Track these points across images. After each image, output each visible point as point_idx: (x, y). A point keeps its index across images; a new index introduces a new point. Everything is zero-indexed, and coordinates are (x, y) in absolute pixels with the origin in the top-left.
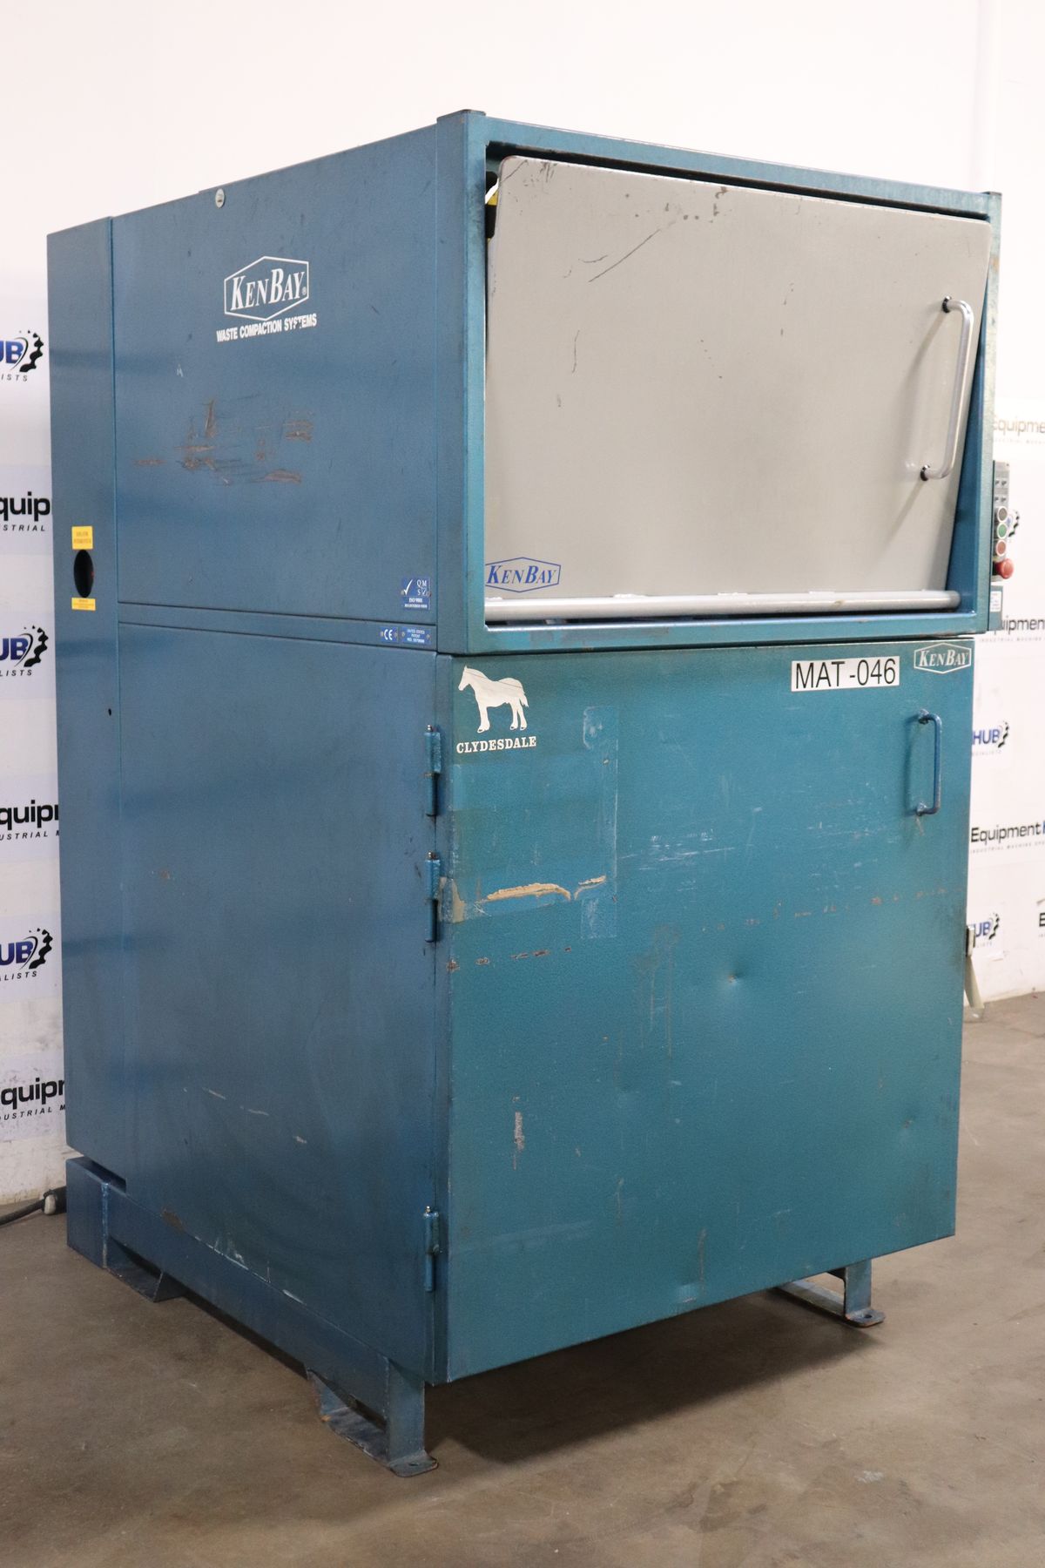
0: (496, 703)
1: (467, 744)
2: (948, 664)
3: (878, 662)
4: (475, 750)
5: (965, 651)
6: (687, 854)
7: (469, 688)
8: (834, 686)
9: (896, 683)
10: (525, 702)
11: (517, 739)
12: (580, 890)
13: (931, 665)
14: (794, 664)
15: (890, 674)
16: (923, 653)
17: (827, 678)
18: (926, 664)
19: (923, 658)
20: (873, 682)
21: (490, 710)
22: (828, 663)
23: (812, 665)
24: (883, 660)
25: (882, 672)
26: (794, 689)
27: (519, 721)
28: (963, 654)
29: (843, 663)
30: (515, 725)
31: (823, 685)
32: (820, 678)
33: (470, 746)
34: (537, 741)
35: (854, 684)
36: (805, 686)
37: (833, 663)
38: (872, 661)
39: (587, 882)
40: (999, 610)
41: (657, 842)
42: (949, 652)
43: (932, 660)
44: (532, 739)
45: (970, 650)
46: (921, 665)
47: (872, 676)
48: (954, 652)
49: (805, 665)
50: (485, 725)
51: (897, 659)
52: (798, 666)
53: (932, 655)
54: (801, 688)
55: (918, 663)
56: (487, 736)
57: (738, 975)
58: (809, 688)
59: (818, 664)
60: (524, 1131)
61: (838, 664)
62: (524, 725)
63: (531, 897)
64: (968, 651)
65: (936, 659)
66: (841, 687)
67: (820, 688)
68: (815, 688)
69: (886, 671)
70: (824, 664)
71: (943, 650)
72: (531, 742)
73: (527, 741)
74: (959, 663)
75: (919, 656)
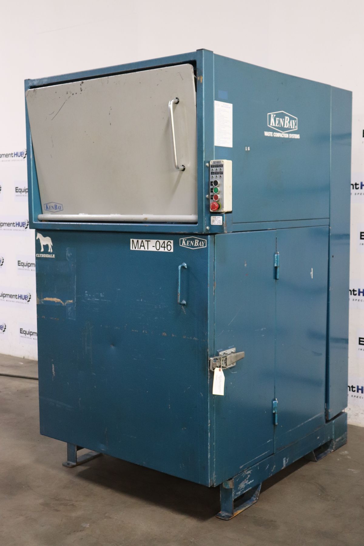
0: (45, 244)
1: (38, 254)
2: (195, 245)
3: (164, 242)
4: (40, 256)
5: (204, 241)
6: (96, 299)
7: (39, 239)
8: (146, 249)
9: (172, 251)
10: (52, 245)
11: (50, 255)
12: (67, 303)
13: (187, 245)
14: (131, 240)
15: (169, 248)
16: (183, 240)
17: (144, 246)
18: (185, 245)
19: (184, 242)
20: (162, 250)
21: (44, 246)
22: (144, 240)
23: (138, 241)
24: (166, 241)
25: (166, 246)
26: (131, 249)
27: (50, 250)
28: (203, 242)
29: (150, 241)
30: (49, 251)
31: (142, 249)
32: (141, 246)
33: (39, 255)
34: (55, 256)
35: (154, 249)
36: (135, 248)
37: (146, 241)
38: (161, 241)
39: (68, 301)
40: (222, 224)
41: (87, 293)
42: (196, 240)
43: (188, 243)
44: (54, 256)
45: (206, 240)
46: (183, 244)
47: (162, 247)
48: (198, 241)
49: (135, 241)
50: (42, 250)
51: (172, 241)
52: (133, 241)
53: (188, 241)
54: (134, 249)
55: (181, 244)
56: (43, 253)
57: (113, 345)
58: (137, 249)
59: (140, 241)
60: (55, 371)
61: (148, 241)
62: (52, 251)
63: (54, 302)
64: (205, 241)
65: (190, 243)
66: (149, 250)
67: (141, 249)
68: (139, 249)
69: (167, 246)
70: (142, 241)
71: (193, 240)
72: (53, 256)
73: (52, 256)
74: (201, 246)
75: (182, 241)
